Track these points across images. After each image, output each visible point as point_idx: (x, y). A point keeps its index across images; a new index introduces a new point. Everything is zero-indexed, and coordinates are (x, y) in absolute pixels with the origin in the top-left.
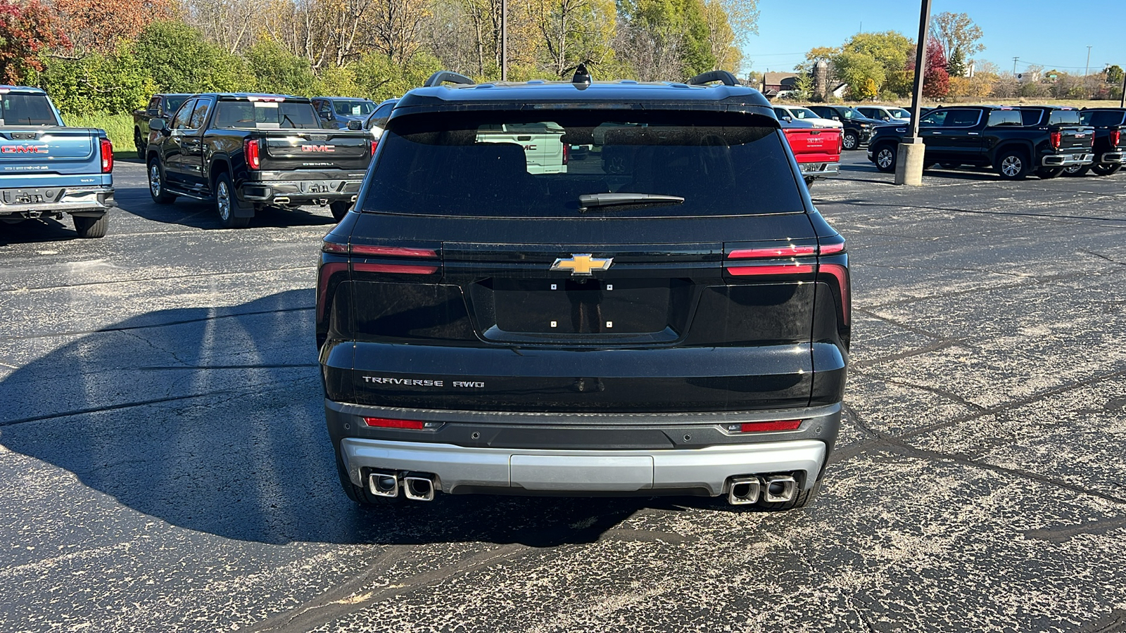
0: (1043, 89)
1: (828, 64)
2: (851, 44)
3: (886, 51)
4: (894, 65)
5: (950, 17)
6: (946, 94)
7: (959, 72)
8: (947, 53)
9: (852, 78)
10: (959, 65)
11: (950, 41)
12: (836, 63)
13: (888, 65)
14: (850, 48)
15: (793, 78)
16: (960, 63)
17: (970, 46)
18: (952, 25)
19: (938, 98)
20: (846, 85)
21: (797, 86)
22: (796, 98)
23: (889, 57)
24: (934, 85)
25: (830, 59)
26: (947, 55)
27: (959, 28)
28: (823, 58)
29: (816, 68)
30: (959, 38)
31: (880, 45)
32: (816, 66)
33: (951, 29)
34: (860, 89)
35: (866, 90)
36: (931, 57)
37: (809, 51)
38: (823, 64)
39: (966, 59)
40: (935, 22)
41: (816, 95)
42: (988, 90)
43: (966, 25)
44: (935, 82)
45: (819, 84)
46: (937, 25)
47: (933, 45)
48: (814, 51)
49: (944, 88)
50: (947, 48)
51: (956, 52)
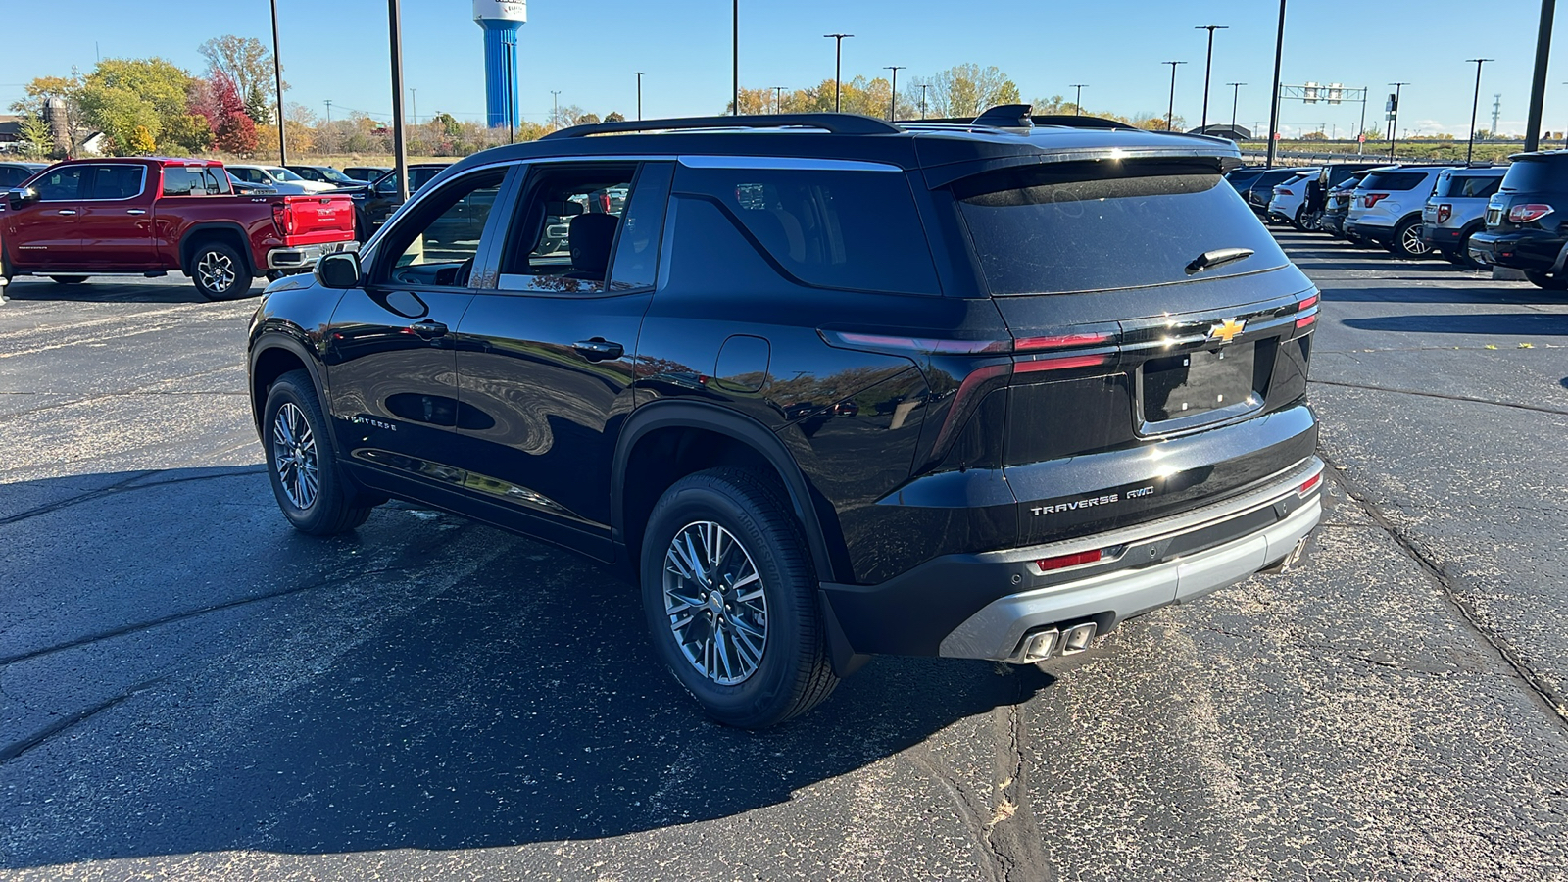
0: (375, 143)
1: (66, 102)
2: (98, 75)
3: (154, 87)
4: (169, 107)
5: (236, 42)
6: (254, 148)
7: (261, 118)
8: (241, 92)
9: (109, 125)
10: (260, 109)
11: (242, 76)
12: (80, 101)
13: (161, 107)
14: (98, 80)
15: (12, 123)
16: (261, 106)
17: (270, 83)
18: (240, 54)
19: (243, 153)
20: (102, 134)
21: (25, 136)
22: (24, 154)
23: (161, 96)
24: (236, 136)
25: (66, 95)
26: (243, 94)
27: (250, 59)
28: (57, 92)
29: (48, 110)
30: (253, 72)
31: (145, 79)
32: (47, 105)
33: (240, 58)
34: (129, 142)
35: (138, 142)
36: (220, 97)
37: (31, 83)
38: (58, 103)
39: (268, 102)
40: (215, 48)
41: (57, 150)
42: (307, 143)
43: (259, 55)
44: (237, 131)
45: (56, 132)
46: (219, 53)
47: (220, 80)
48: (38, 82)
49: (250, 140)
50: (240, 86)
51: (254, 91)
